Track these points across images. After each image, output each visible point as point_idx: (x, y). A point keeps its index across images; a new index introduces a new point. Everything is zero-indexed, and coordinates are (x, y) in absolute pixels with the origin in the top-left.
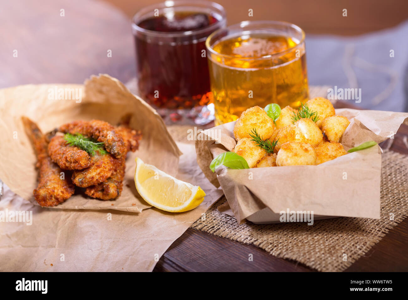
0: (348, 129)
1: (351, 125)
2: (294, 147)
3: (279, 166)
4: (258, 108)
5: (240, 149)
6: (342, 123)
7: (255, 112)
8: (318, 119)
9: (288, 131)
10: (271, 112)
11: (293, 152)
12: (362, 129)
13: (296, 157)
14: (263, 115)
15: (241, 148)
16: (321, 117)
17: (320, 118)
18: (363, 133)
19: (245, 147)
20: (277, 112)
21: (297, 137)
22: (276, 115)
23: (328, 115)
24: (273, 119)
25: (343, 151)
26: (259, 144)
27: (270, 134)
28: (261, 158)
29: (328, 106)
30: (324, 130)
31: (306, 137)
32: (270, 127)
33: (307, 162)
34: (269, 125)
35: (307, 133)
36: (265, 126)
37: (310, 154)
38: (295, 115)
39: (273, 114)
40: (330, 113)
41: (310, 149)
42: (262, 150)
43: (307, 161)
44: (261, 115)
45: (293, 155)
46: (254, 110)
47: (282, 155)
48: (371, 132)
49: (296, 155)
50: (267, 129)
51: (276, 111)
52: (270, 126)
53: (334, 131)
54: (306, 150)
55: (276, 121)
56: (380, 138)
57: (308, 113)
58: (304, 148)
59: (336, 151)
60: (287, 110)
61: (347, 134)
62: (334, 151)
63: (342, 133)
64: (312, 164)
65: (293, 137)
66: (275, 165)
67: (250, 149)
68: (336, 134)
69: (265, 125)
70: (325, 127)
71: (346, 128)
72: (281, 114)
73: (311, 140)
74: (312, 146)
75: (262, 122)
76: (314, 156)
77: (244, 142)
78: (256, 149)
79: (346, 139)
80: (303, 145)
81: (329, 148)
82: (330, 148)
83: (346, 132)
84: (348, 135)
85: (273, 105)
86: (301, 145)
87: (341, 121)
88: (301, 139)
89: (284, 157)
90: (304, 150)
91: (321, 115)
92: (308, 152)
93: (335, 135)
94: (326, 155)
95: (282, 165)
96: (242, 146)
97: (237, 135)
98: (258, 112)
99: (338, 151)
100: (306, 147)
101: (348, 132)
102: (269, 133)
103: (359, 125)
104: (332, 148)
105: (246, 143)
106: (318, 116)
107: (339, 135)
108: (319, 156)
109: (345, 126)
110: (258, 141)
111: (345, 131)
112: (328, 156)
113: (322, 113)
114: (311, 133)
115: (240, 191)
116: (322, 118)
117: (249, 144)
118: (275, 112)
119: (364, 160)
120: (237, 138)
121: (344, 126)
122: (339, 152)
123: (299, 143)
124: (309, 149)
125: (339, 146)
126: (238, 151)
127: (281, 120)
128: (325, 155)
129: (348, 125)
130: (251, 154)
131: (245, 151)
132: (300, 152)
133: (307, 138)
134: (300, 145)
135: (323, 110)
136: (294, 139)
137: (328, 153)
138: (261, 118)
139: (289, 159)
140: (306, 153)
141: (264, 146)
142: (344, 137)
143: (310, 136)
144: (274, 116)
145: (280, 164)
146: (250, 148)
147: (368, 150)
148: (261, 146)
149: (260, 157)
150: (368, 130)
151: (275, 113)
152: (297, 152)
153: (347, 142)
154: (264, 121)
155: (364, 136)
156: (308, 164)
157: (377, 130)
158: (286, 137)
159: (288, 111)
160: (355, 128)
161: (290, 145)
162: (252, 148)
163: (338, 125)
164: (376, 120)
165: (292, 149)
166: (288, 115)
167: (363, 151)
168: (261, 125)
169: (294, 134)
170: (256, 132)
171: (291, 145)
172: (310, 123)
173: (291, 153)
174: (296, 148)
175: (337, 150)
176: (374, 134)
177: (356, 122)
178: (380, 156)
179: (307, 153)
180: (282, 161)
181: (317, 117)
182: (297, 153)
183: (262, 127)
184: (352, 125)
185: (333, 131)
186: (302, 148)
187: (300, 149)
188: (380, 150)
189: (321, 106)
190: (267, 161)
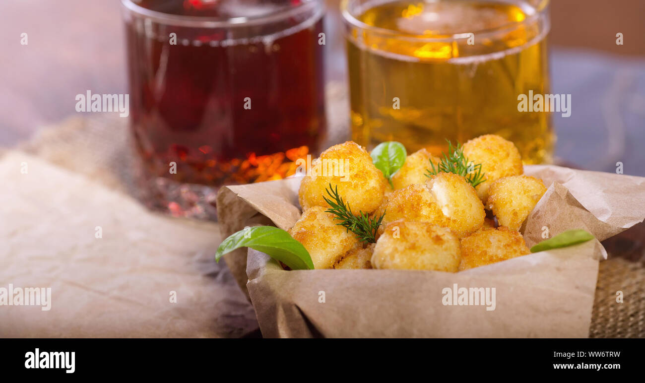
0: (541, 202)
1: (547, 195)
2: (414, 232)
3: (376, 268)
4: (352, 145)
5: (303, 229)
6: (529, 191)
7: (343, 153)
8: (482, 180)
9: (407, 196)
10: (385, 159)
11: (407, 242)
12: (568, 206)
13: (414, 254)
14: (360, 161)
15: (305, 227)
16: (489, 176)
17: (487, 178)
18: (570, 214)
19: (313, 226)
20: (397, 161)
21: (425, 211)
22: (395, 165)
23: (505, 174)
24: (388, 173)
25: (522, 250)
26: (342, 221)
27: (374, 203)
28: (345, 252)
29: (508, 155)
30: (492, 203)
31: (446, 212)
32: (374, 188)
33: (437, 265)
34: (373, 183)
35: (447, 206)
36: (363, 185)
37: (446, 250)
38: (434, 169)
39: (389, 162)
40: (511, 170)
41: (447, 237)
42: (350, 234)
43: (436, 262)
44: (356, 160)
45: (407, 247)
46: (344, 149)
47: (384, 245)
48: (586, 212)
49: (413, 247)
50: (367, 191)
51: (396, 158)
52: (374, 185)
53: (511, 206)
54: (438, 240)
55: (393, 177)
56: (606, 228)
57: (462, 165)
58: (434, 235)
59: (506, 249)
60: (420, 157)
61: (536, 215)
62: (501, 246)
63: (528, 211)
64: (447, 270)
65: (416, 212)
66: (369, 266)
67: (322, 230)
68: (515, 214)
69: (363, 182)
70: (494, 197)
71: (537, 201)
72: (404, 164)
73: (454, 221)
74: (453, 233)
75: (356, 176)
76: (454, 253)
77: (313, 215)
78: (335, 231)
79: (535, 226)
80: (434, 228)
81: (491, 240)
82: (495, 241)
83: (535, 211)
84: (539, 218)
85: (391, 144)
86: (429, 228)
87: (528, 186)
88: (432, 217)
89: (388, 251)
90: (433, 238)
91: (490, 173)
92: (442, 244)
93: (512, 216)
94: (484, 254)
95: (382, 268)
96: (308, 224)
97: (303, 201)
98: (351, 153)
99: (512, 247)
100: (440, 233)
101: (538, 211)
102: (371, 200)
103: (563, 197)
104: (499, 241)
105: (316, 218)
106: (482, 173)
107: (522, 216)
108: (468, 255)
109: (535, 198)
110: (341, 216)
111: (534, 208)
112: (487, 257)
113: (493, 169)
114: (456, 206)
115: (286, 316)
116: (493, 177)
117: (323, 219)
118: (394, 159)
119: (558, 269)
120: (304, 206)
121: (532, 197)
122: (512, 250)
123: (427, 223)
124: (445, 238)
125: (515, 238)
126: (298, 233)
127: (404, 178)
128: (481, 255)
129: (541, 197)
130: (325, 241)
131: (312, 234)
132: (424, 241)
133: (448, 216)
134: (426, 228)
135: (495, 162)
136: (417, 215)
137: (488, 250)
138: (356, 166)
139: (397, 255)
140: (436, 246)
141: (354, 225)
142: (530, 221)
143: (455, 213)
144: (390, 166)
145: (377, 264)
146: (322, 227)
147: (572, 249)
148: (347, 224)
149: (344, 249)
150: (583, 208)
151: (394, 161)
152: (418, 241)
153: (536, 233)
154: (361, 174)
155: (572, 221)
156: (438, 270)
157: (603, 212)
158: (400, 209)
159: (422, 159)
160: (555, 204)
161: (405, 226)
162: (329, 227)
163: (520, 193)
164: (604, 192)
165: (408, 235)
166: (421, 167)
167: (560, 252)
168: (355, 181)
169: (418, 204)
170: (336, 195)
171: (407, 226)
172: (458, 185)
173: (404, 243)
174: (415, 234)
175: (508, 245)
176: (594, 219)
177: (558, 191)
178: (596, 264)
179: (439, 245)
180: (383, 259)
181: (480, 176)
182: (417, 244)
183: (356, 186)
184: (550, 195)
185: (508, 204)
186: (430, 235)
187: (424, 235)
188: (600, 251)
189: (493, 153)
190: (356, 257)
